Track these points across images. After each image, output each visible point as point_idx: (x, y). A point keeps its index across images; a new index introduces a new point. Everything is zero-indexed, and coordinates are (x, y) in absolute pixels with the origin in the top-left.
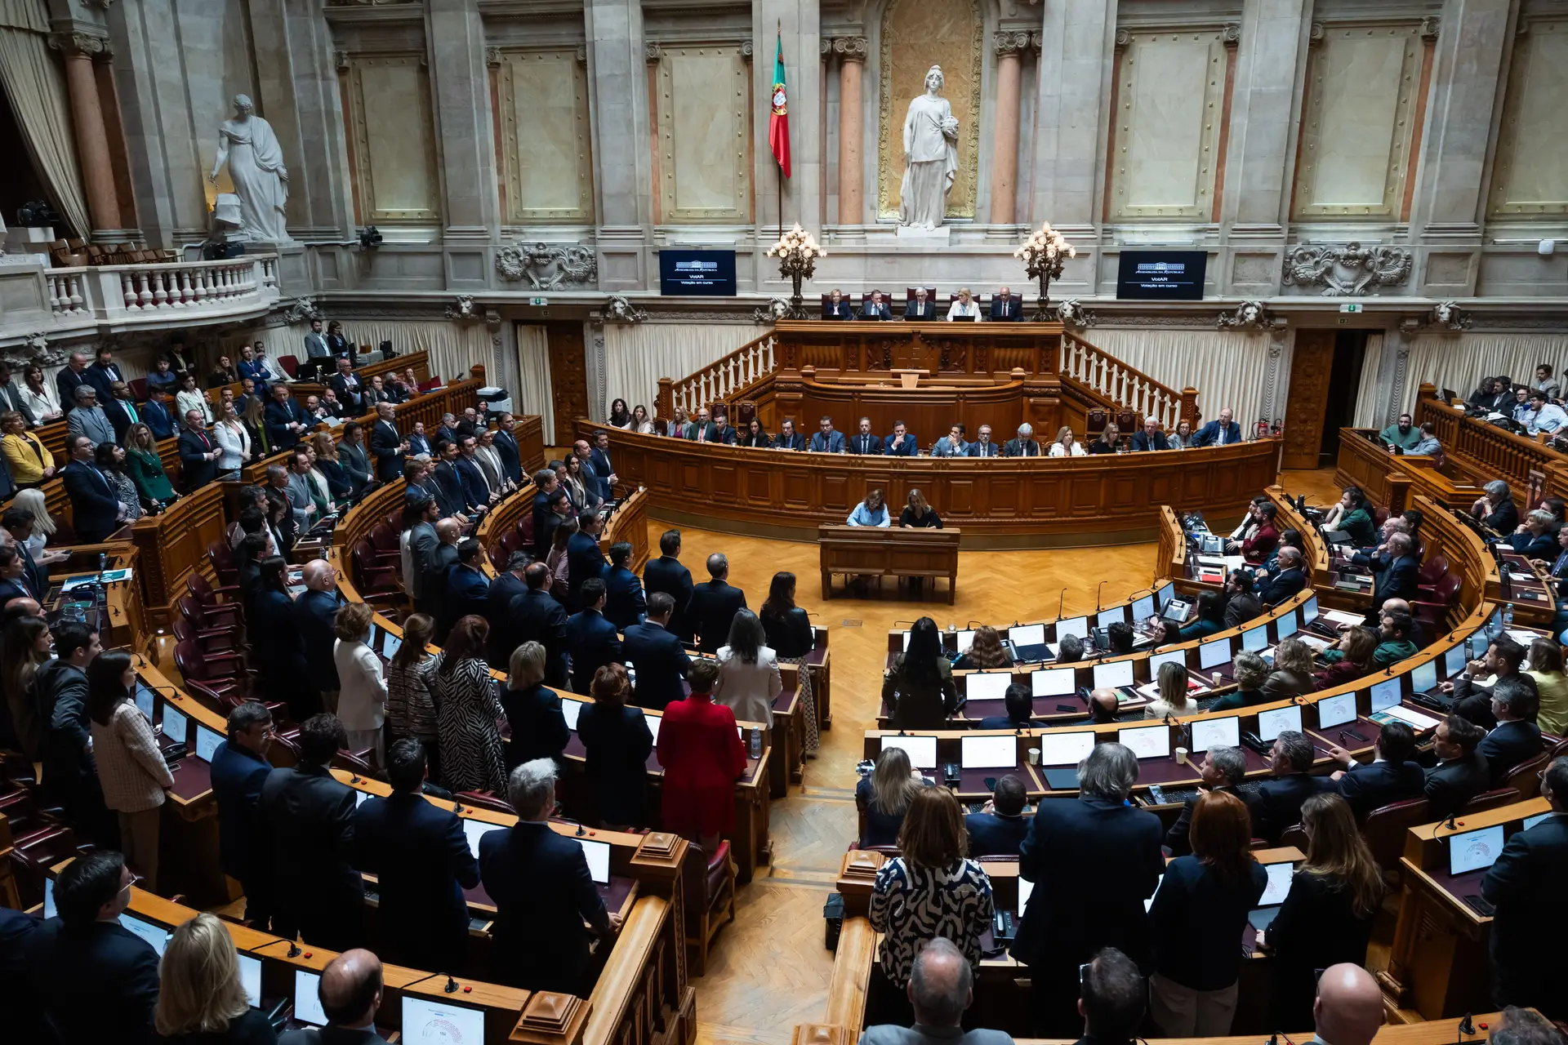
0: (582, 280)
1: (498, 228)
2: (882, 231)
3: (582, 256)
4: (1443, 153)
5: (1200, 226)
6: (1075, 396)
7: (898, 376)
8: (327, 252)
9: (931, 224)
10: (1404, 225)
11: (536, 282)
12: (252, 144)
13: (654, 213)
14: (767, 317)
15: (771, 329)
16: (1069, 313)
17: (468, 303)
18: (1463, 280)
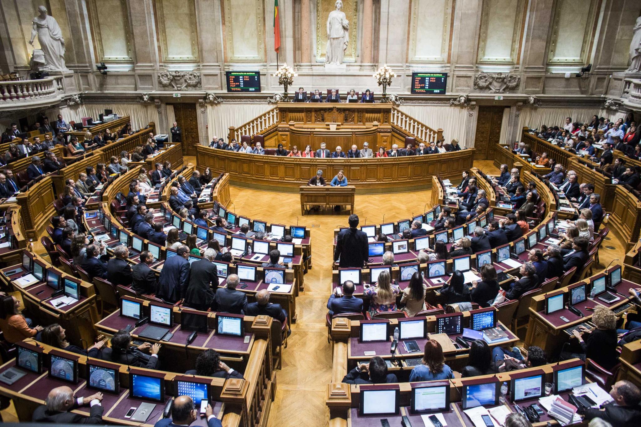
0: (195, 86)
1: (158, 64)
2: (319, 65)
3: (195, 76)
4: (532, 39)
5: (443, 65)
6: (396, 132)
7: (328, 125)
8: (85, 74)
9: (338, 63)
10: (518, 66)
11: (176, 88)
12: (48, 28)
13: (224, 57)
14: (273, 101)
15: (275, 106)
16: (394, 99)
17: (147, 96)
18: (538, 88)
